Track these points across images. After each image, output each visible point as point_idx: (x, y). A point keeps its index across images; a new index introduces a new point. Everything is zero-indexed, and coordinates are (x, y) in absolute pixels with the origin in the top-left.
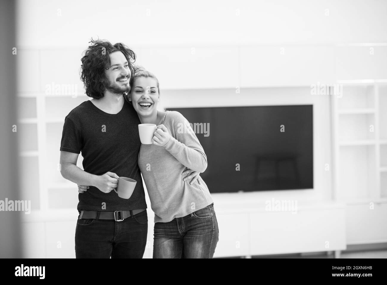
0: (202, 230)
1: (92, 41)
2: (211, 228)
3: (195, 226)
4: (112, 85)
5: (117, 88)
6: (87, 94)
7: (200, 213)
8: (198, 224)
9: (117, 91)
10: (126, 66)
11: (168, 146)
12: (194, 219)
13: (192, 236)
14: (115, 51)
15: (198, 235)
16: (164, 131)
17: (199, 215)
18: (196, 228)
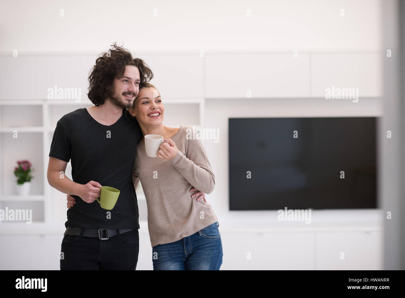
0: (210, 250)
1: (114, 46)
2: (219, 249)
3: (203, 246)
4: (115, 97)
5: (120, 101)
6: (88, 97)
7: (208, 232)
8: (207, 244)
9: (118, 104)
10: (137, 83)
11: (175, 161)
12: (202, 238)
13: (199, 257)
14: (132, 64)
15: (206, 256)
16: (171, 145)
17: (208, 234)
18: (204, 248)
